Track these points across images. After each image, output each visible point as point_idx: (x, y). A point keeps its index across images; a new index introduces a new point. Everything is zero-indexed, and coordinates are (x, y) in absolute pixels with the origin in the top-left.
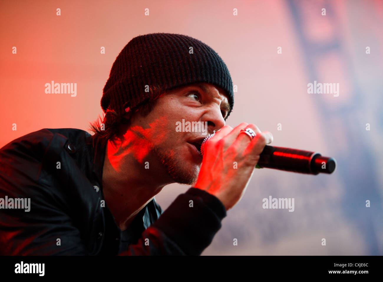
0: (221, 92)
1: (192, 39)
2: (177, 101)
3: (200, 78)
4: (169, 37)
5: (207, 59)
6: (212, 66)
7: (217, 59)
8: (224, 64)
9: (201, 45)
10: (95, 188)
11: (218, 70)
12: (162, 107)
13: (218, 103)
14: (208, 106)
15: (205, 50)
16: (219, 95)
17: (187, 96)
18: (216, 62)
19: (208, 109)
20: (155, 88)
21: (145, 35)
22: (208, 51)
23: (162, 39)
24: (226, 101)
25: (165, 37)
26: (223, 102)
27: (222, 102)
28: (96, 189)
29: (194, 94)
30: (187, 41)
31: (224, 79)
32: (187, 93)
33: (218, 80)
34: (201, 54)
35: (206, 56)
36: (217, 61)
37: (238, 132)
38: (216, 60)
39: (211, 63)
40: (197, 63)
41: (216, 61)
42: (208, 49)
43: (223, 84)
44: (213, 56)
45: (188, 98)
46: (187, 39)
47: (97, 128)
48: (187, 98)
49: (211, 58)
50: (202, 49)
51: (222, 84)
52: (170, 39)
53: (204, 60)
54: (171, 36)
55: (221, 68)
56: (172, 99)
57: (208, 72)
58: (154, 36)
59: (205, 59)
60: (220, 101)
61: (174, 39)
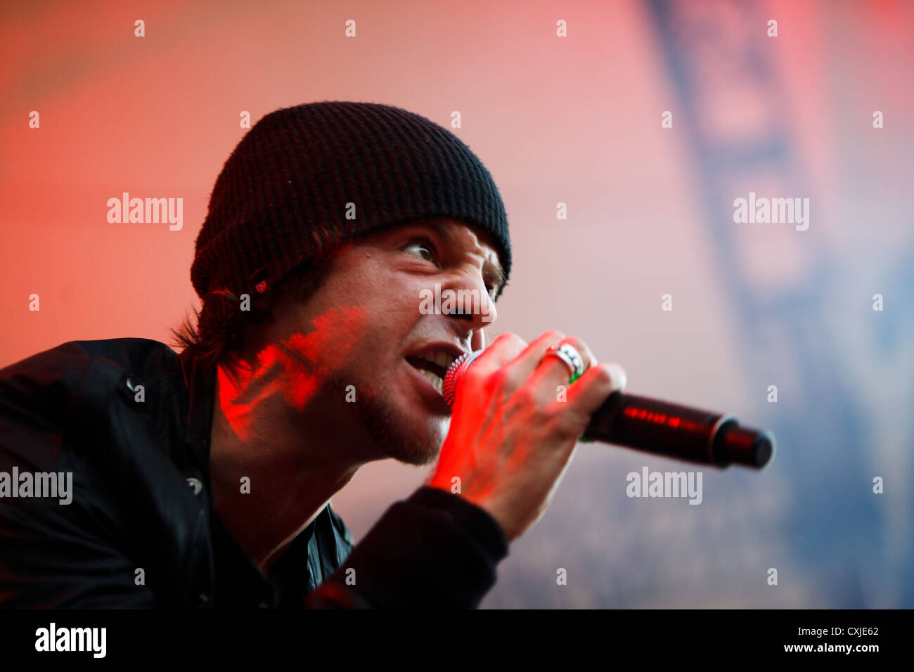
0: (482, 240)
1: (406, 113)
2: (382, 262)
3: (433, 207)
4: (353, 111)
5: (447, 160)
6: (461, 177)
7: (471, 160)
8: (486, 171)
9: (430, 127)
10: (191, 484)
11: (473, 187)
12: (345, 277)
13: (477, 265)
14: (455, 273)
15: (439, 139)
16: (477, 245)
17: (402, 249)
18: (469, 169)
19: (456, 278)
20: (327, 234)
21: (292, 109)
22: (448, 143)
23: (335, 114)
24: (495, 260)
25: (343, 112)
26: (488, 262)
27: (485, 263)
28: (193, 488)
29: (419, 245)
30: (395, 119)
31: (490, 206)
32: (402, 244)
33: (476, 210)
34: (432, 149)
35: (444, 153)
36: (471, 165)
37: (541, 351)
38: (468, 161)
39: (457, 170)
40: (425, 171)
41: (467, 165)
42: (445, 136)
43: (487, 219)
44: (461, 154)
45: (406, 255)
46: (396, 115)
47: (190, 338)
48: (403, 253)
49: (456, 159)
50: (433, 138)
51: (484, 219)
52: (354, 117)
53: (440, 164)
54: (357, 109)
55: (480, 183)
56: (368, 257)
57: (452, 192)
58: (314, 110)
59: (443, 161)
60: (481, 261)
61: (364, 114)
